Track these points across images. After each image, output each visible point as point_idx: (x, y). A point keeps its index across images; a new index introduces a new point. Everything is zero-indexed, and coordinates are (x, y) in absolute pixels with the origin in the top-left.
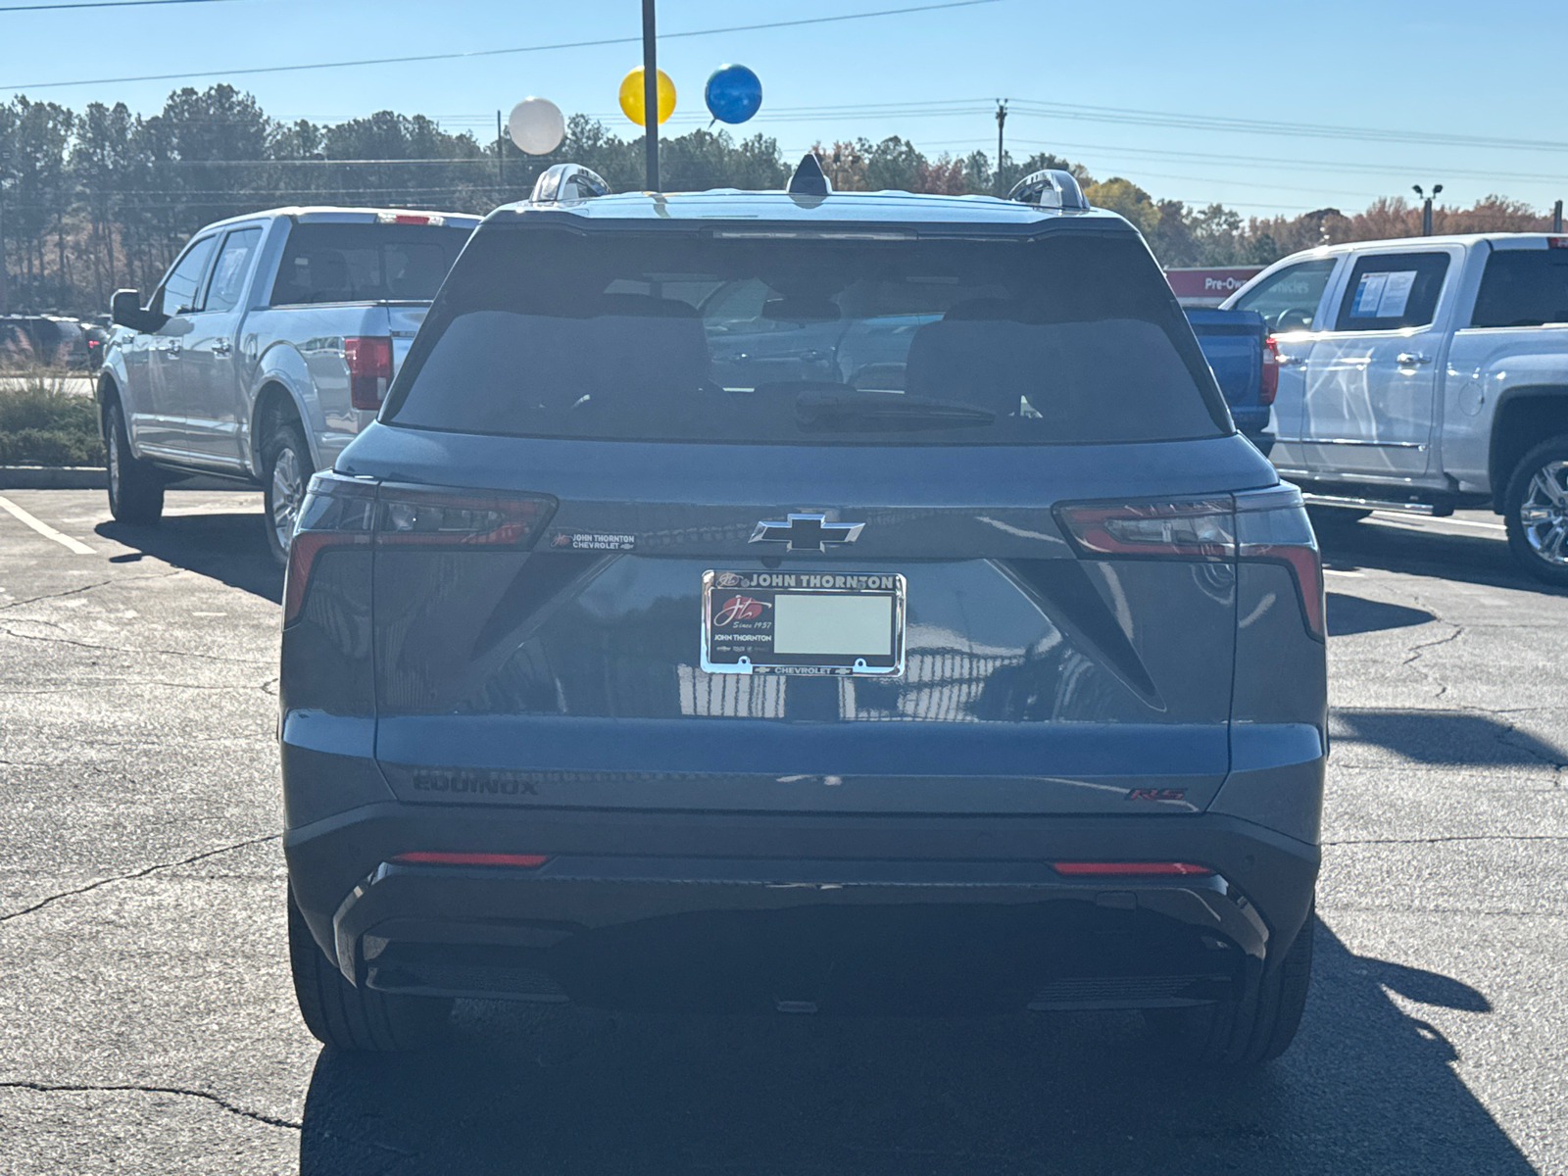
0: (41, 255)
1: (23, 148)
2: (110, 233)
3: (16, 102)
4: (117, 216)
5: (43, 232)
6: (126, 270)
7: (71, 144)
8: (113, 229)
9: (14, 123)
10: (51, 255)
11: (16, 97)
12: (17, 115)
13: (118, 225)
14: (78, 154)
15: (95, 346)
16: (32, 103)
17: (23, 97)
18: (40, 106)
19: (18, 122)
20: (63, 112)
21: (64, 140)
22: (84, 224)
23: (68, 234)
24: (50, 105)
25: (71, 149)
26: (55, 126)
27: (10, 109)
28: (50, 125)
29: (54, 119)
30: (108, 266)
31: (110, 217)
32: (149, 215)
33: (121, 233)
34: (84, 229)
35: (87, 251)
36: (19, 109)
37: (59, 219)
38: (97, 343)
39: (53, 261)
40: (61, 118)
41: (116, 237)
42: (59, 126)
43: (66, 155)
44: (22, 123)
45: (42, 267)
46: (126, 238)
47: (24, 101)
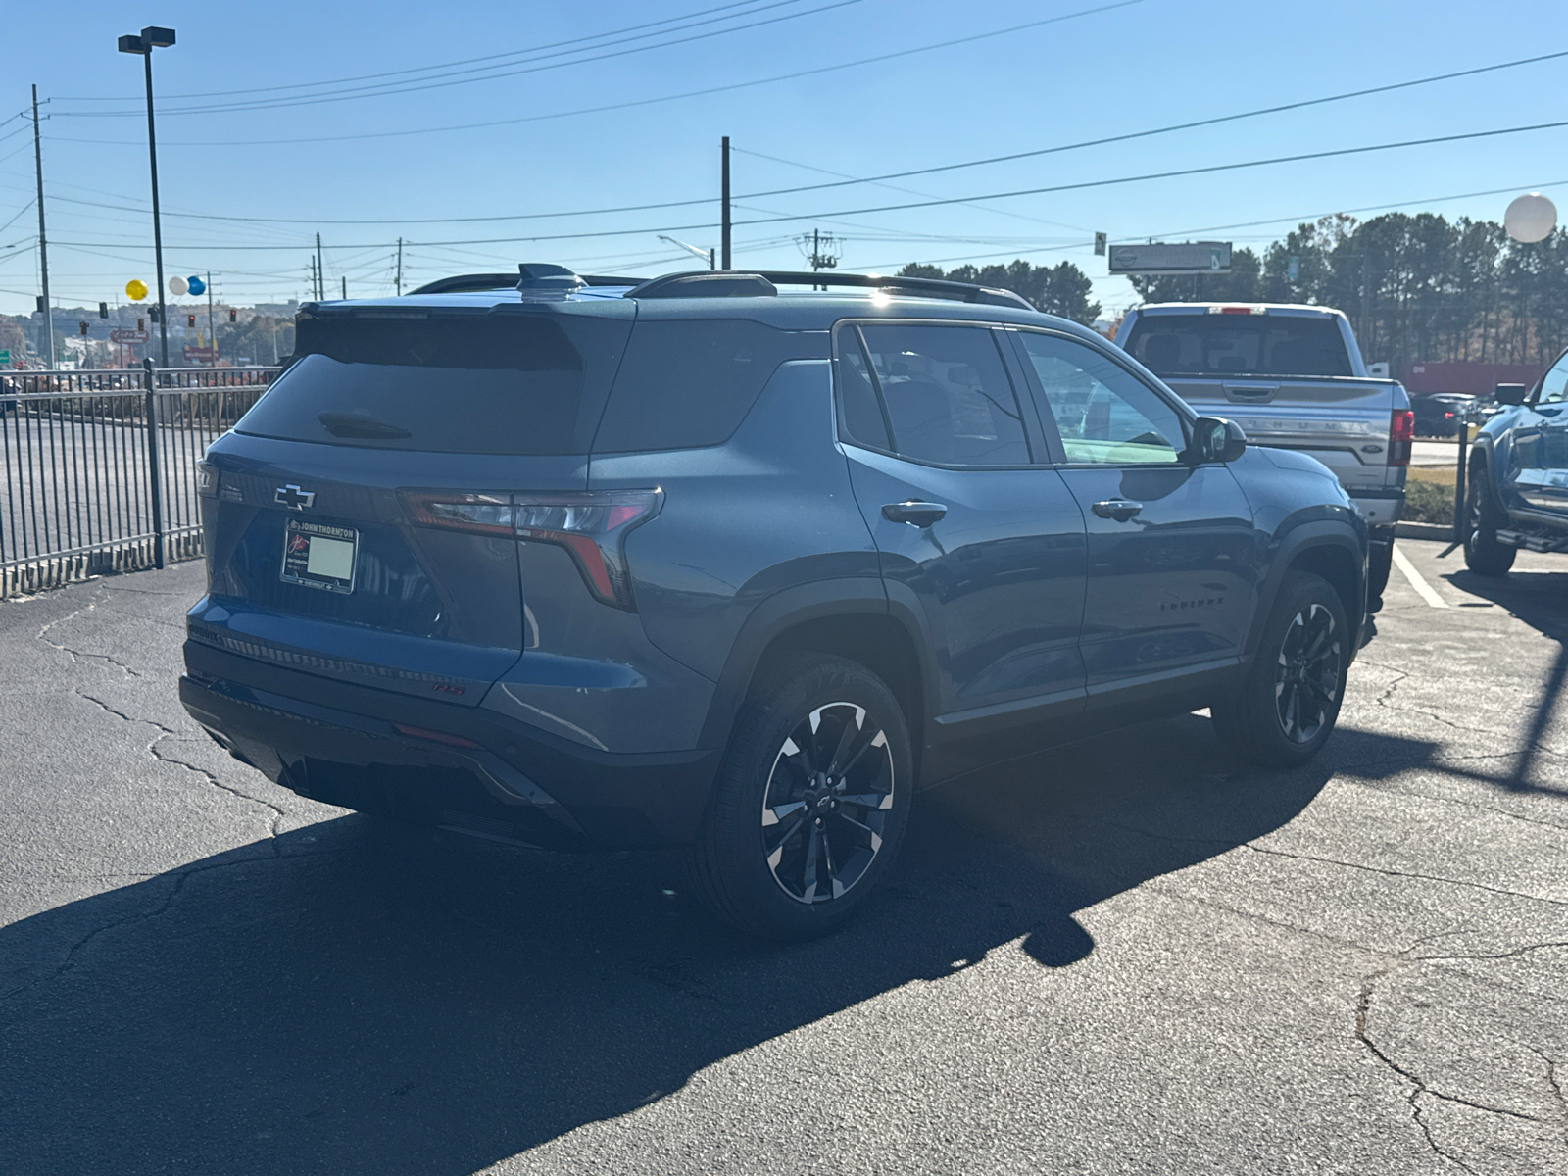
0: (1466, 346)
1: (1463, 259)
2: (1526, 328)
3: (1460, 222)
4: (1535, 312)
5: (1470, 326)
6: (1537, 356)
7: (1502, 254)
8: (1530, 322)
9: (1457, 239)
10: (1476, 345)
11: (1461, 218)
12: (1460, 233)
13: (1535, 319)
14: (1509, 263)
15: (1451, 417)
16: (1473, 222)
17: (1467, 218)
18: (1480, 225)
19: (1460, 238)
20: (1499, 228)
21: (1497, 251)
22: (1506, 320)
23: (1492, 327)
24: (1491, 223)
25: (1502, 258)
26: (1491, 240)
27: (1454, 228)
28: (1488, 239)
29: (1491, 234)
30: (1521, 353)
31: (1529, 313)
32: (1561, 310)
33: (1536, 325)
34: (1506, 323)
35: (1505, 341)
36: (1462, 228)
37: (1486, 315)
38: (1452, 415)
39: (1477, 350)
40: (1497, 233)
41: (1532, 330)
42: (1494, 241)
43: (1497, 263)
44: (1464, 240)
45: (1466, 354)
46: (1540, 329)
47: (1467, 221)
